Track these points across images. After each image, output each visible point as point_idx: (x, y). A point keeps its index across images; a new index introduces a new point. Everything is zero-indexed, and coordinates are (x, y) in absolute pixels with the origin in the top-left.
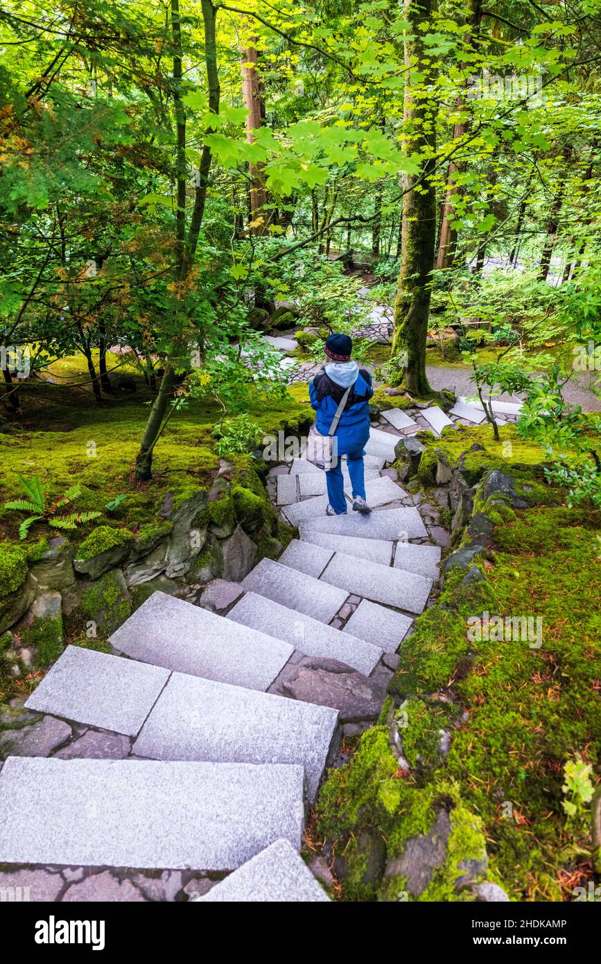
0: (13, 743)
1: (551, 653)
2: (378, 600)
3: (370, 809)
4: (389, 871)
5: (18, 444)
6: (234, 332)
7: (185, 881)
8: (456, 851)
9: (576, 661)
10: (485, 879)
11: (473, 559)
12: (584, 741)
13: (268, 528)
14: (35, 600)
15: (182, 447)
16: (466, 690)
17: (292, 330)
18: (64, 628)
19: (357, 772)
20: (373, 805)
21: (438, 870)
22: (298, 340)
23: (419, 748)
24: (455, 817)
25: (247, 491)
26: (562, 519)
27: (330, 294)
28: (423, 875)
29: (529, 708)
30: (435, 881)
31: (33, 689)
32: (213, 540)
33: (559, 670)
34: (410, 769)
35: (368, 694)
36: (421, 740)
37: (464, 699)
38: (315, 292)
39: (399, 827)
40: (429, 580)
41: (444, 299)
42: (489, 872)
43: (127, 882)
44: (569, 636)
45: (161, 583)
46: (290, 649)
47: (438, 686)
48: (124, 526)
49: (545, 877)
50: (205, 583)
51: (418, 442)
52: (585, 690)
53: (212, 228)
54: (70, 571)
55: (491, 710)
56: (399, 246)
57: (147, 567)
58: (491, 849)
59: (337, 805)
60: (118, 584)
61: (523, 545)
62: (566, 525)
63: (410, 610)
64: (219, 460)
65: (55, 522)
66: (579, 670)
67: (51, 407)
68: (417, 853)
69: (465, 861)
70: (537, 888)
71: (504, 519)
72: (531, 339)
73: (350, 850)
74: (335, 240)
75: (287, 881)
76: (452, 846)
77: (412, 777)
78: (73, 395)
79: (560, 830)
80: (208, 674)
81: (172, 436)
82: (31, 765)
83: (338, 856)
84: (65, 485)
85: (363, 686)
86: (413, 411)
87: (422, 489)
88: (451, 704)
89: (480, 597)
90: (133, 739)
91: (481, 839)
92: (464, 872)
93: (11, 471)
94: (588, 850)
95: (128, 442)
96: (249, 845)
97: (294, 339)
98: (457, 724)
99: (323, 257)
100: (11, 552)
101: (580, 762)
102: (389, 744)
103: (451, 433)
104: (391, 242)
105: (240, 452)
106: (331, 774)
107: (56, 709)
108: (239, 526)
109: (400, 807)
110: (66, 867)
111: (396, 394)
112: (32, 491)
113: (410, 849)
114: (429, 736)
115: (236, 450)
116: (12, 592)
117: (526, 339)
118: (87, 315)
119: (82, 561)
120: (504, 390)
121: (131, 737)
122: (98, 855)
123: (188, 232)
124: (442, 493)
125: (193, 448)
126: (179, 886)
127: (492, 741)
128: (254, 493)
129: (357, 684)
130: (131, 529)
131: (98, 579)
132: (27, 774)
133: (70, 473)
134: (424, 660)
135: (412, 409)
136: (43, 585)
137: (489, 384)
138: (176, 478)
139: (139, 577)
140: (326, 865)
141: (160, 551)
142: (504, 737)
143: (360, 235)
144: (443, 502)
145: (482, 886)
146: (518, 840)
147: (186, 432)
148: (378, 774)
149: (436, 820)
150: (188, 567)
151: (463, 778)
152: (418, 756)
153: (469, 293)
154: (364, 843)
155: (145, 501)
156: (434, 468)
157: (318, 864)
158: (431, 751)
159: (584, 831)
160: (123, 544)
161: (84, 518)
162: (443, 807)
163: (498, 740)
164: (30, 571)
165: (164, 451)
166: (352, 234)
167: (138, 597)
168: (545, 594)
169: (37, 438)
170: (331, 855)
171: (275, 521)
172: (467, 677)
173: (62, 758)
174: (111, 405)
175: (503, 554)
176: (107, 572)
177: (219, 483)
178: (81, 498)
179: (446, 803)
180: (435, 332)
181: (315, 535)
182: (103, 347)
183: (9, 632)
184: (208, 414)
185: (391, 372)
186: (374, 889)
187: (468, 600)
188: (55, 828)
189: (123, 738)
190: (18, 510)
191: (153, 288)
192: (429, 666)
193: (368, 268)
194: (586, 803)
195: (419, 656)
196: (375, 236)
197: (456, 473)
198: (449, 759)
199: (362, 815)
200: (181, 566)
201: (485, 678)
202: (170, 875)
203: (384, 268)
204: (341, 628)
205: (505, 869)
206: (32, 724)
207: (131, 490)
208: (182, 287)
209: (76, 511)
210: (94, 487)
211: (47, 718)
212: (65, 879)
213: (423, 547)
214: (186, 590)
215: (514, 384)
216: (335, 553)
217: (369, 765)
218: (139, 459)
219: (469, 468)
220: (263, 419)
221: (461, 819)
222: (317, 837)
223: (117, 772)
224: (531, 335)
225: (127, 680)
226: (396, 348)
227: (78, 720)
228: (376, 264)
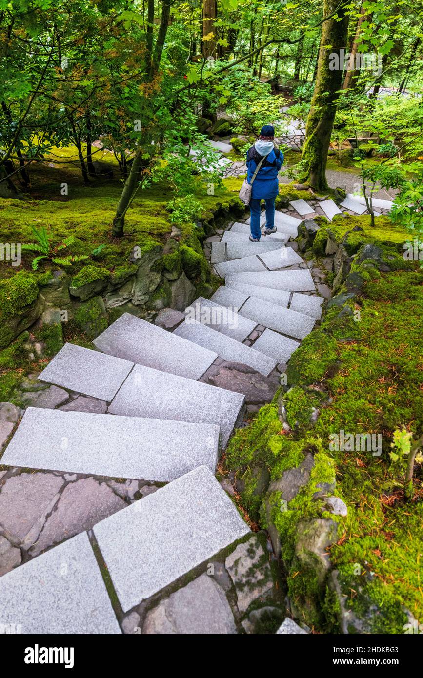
0: (31, 400)
1: (394, 365)
2: (277, 330)
3: (262, 452)
4: (271, 488)
5: (30, 208)
6: (186, 134)
7: (140, 486)
8: (316, 477)
9: (411, 371)
10: (333, 495)
11: (347, 302)
12: (409, 420)
13: (204, 277)
14: (43, 311)
15: (145, 216)
16: (333, 384)
17: (228, 137)
18: (63, 332)
19: (255, 431)
20: (264, 450)
21: (302, 488)
22: (233, 144)
23: (297, 417)
24: (318, 457)
25: (190, 249)
26: (414, 280)
27: (259, 109)
28: (293, 490)
29: (374, 398)
30: (300, 494)
31: (43, 369)
32: (165, 281)
33: (398, 376)
34: (290, 430)
35: (265, 387)
36: (299, 412)
37: (330, 390)
38: (248, 107)
39: (280, 463)
40: (314, 319)
41: (345, 117)
42: (336, 491)
43: (104, 484)
44: (408, 355)
45: (129, 308)
46: (214, 355)
47: (314, 380)
48: (104, 267)
49: (372, 497)
50: (159, 310)
51: (315, 224)
52: (414, 389)
53: (172, 50)
54: (67, 294)
55: (348, 398)
56: (315, 74)
57: (119, 296)
58: (338, 478)
59: (240, 450)
60: (100, 306)
61: (383, 295)
62: (415, 284)
63: (298, 338)
64: (171, 226)
65: (57, 260)
66: (412, 376)
67: (52, 184)
68: (290, 478)
69: (321, 484)
70: (366, 503)
71: (372, 277)
72: (409, 150)
73: (246, 476)
74: (265, 67)
75: (205, 489)
76: (313, 474)
77: (291, 435)
78: (68, 176)
79: (385, 471)
80: (160, 367)
81: (138, 209)
82: (43, 413)
83: (239, 479)
84: (63, 236)
85: (262, 382)
86: (314, 202)
87: (315, 258)
88: (322, 392)
89: (349, 326)
90: (108, 404)
91: (333, 471)
92: (320, 489)
93: (26, 224)
94: (402, 483)
95: (107, 211)
96: (182, 469)
97: (230, 144)
98: (324, 405)
99: (256, 79)
100: (27, 278)
101: (404, 431)
102: (277, 414)
103: (340, 220)
104: (309, 70)
105: (186, 222)
106: (238, 432)
107: (58, 381)
108: (183, 273)
109: (281, 451)
110: (66, 473)
111: (302, 189)
112: (41, 238)
113: (286, 476)
114: (305, 411)
115: (184, 221)
116: (28, 305)
117: (405, 151)
118: (79, 107)
119: (75, 288)
120: (383, 185)
121: (107, 402)
122: (86, 468)
123: (155, 43)
124: (329, 262)
125: (153, 218)
126: (137, 489)
127: (347, 416)
128: (195, 251)
129: (259, 381)
130: (109, 269)
131: (85, 301)
132: (40, 418)
133: (66, 229)
134: (306, 364)
135: (313, 201)
136: (49, 302)
137: (372, 181)
138: (141, 237)
139: (113, 302)
140: (230, 484)
141: (129, 286)
142: (355, 415)
143: (285, 64)
144: (329, 267)
145: (330, 498)
146: (357, 474)
147: (149, 206)
148: (269, 431)
149: (305, 459)
150: (147, 299)
151: (325, 437)
152: (296, 422)
153: (365, 114)
154: (256, 472)
155: (119, 251)
156: (324, 243)
157: (225, 483)
158: (305, 420)
159: (401, 473)
160: (103, 279)
161: (76, 259)
162: (310, 452)
163: (351, 416)
164: (40, 292)
165: (132, 218)
166: (279, 63)
167: (113, 316)
168: (395, 328)
169: (43, 204)
170: (234, 478)
171: (208, 273)
172: (334, 376)
173: (63, 410)
174: (94, 185)
175: (369, 300)
176: (91, 297)
177: (171, 242)
178: (74, 245)
179: (313, 450)
180: (335, 144)
181: (236, 284)
182: (90, 141)
183: (27, 332)
184: (164, 196)
185: (299, 172)
186: (260, 498)
187: (341, 328)
188: (59, 450)
189: (102, 402)
190: (31, 250)
191: (127, 95)
192: (309, 368)
193: (289, 90)
194: (405, 454)
195: (303, 361)
196: (297, 64)
197: (341, 246)
198: (316, 425)
199: (256, 455)
200: (143, 297)
201: (347, 378)
202: (131, 482)
203: (302, 91)
204: (250, 346)
205: (347, 490)
206: (43, 390)
207: (109, 243)
208: (150, 88)
209: (71, 254)
210: (83, 239)
211: (52, 386)
212: (65, 480)
213: (312, 297)
214: (146, 314)
215: (391, 181)
216: (249, 297)
217: (263, 426)
218: (115, 221)
219: (350, 243)
220: (204, 201)
221: (321, 459)
222: (226, 468)
223: (98, 421)
224: (408, 148)
225: (105, 367)
226: (305, 153)
227: (73, 389)
228: (296, 87)
